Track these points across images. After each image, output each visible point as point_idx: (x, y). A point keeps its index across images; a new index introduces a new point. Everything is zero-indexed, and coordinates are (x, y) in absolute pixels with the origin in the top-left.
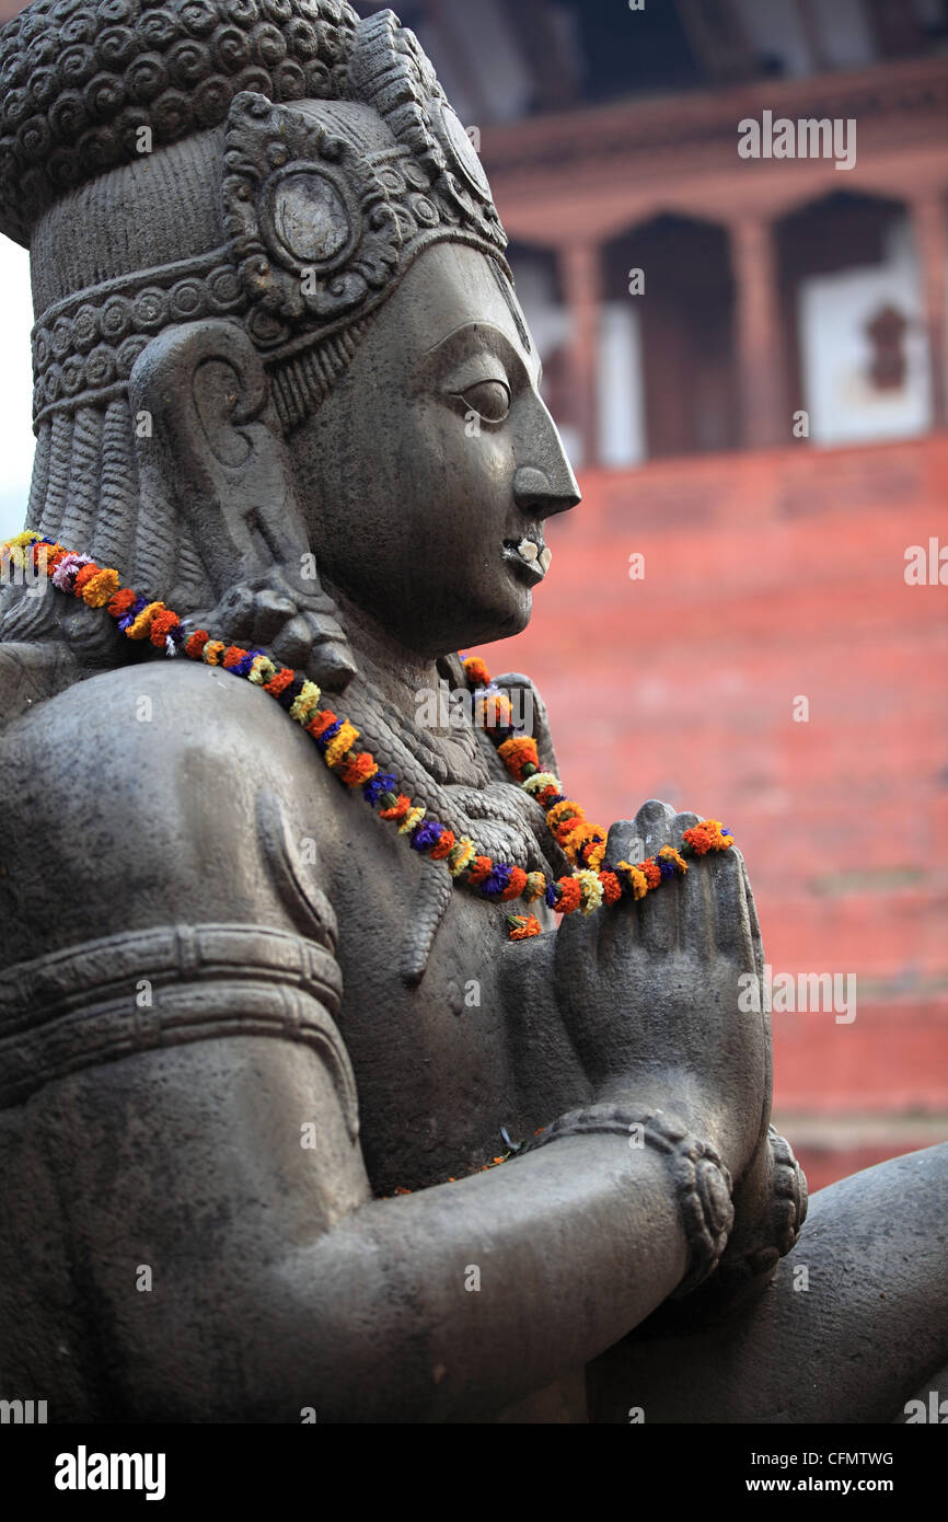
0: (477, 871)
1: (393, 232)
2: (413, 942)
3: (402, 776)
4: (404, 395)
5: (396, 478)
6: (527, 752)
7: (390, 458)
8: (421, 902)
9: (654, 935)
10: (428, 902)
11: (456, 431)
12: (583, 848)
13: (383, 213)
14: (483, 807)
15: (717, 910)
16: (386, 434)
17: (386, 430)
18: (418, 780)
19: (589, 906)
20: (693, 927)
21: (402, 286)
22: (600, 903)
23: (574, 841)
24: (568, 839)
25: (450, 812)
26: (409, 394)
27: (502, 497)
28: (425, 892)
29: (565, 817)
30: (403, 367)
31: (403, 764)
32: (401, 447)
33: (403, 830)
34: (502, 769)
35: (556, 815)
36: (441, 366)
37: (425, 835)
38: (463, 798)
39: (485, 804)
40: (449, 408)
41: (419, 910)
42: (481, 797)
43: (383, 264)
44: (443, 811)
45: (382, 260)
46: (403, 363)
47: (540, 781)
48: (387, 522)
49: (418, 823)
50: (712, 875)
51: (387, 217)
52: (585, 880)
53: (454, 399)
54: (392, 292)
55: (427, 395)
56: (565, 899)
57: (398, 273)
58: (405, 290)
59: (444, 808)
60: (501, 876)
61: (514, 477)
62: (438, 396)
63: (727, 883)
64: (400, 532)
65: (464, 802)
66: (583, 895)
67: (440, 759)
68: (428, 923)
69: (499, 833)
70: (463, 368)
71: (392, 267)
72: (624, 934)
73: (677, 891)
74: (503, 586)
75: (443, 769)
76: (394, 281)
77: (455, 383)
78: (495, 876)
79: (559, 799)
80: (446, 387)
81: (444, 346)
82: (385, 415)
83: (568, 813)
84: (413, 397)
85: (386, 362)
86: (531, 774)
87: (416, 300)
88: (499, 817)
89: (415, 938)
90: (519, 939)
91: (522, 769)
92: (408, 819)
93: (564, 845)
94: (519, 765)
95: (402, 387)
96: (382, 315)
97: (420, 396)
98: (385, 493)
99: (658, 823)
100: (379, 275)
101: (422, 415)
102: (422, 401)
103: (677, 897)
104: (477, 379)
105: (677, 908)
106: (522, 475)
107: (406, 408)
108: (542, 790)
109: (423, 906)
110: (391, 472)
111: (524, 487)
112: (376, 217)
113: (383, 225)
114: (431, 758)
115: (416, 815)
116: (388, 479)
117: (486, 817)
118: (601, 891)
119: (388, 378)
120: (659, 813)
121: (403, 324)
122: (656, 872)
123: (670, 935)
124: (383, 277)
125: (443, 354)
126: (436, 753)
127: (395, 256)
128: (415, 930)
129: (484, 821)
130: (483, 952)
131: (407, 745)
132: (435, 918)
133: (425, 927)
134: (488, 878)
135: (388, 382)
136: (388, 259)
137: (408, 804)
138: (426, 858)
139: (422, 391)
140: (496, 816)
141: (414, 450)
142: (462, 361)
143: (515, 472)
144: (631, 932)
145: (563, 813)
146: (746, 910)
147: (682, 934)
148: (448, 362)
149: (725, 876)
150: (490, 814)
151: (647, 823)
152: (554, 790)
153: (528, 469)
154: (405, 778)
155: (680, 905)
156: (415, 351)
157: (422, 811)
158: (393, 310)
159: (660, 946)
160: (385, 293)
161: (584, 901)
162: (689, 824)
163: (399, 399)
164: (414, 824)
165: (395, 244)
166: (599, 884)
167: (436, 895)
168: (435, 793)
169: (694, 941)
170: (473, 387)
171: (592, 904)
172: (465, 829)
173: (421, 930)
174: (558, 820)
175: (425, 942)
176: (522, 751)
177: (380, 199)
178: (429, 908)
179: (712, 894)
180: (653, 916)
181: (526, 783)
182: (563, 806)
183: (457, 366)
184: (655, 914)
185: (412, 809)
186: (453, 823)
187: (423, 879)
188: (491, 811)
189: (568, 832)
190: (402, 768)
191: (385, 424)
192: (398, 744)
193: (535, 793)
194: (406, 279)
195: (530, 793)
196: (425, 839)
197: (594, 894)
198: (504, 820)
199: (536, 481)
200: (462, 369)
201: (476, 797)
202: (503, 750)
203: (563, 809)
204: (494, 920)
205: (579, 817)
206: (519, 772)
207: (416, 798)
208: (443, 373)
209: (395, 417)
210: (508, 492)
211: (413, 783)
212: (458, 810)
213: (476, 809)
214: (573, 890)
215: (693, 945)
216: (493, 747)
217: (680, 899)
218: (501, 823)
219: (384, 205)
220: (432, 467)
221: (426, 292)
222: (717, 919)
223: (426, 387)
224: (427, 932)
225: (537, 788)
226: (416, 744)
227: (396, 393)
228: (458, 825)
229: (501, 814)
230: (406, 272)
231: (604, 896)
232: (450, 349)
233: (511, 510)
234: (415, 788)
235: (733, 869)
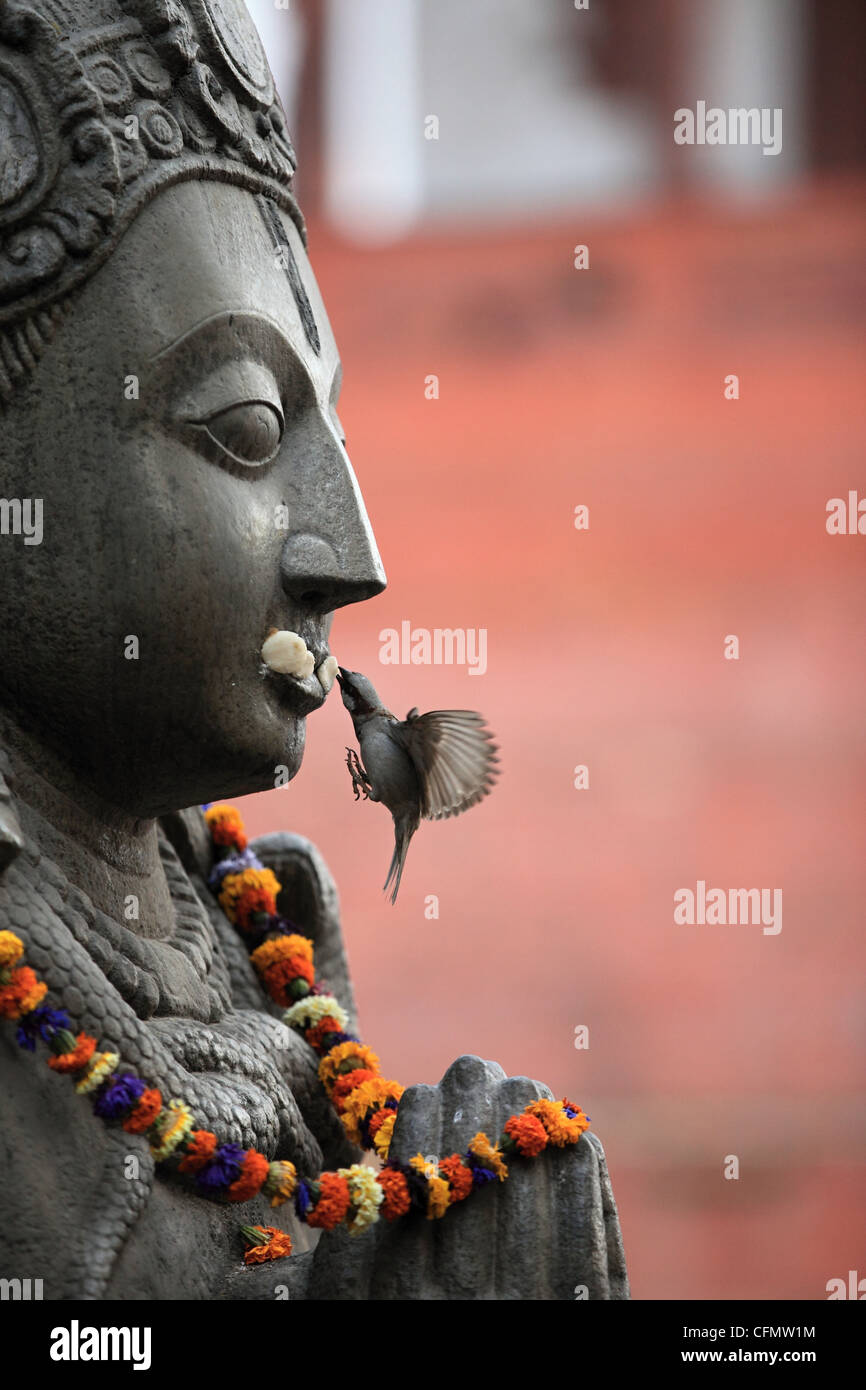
0: (193, 1152)
1: (110, 168)
2: (84, 1265)
3: (84, 1007)
4: (115, 424)
5: (100, 549)
6: (298, 961)
7: (91, 518)
8: (102, 1202)
9: (456, 1267)
10: (112, 1203)
11: (195, 481)
12: (369, 1117)
13: (92, 136)
14: (213, 1053)
15: (556, 1233)
16: (86, 481)
17: (85, 474)
18: (109, 1013)
19: (359, 1221)
20: (516, 1257)
21: (121, 252)
22: (375, 1217)
23: (356, 1104)
24: (349, 1101)
25: (155, 1064)
26: (124, 423)
27: (263, 582)
28: (108, 1188)
29: (346, 1068)
30: (115, 379)
31: (86, 988)
32: (108, 502)
33: (84, 1087)
34: (255, 987)
35: (332, 1064)
36: (174, 379)
37: (119, 1093)
38: (181, 1038)
39: (217, 1048)
40: (185, 443)
41: (98, 1215)
42: (211, 1037)
43: (91, 218)
44: (145, 1062)
45: (91, 211)
46: (116, 374)
47: (312, 1009)
48: (83, 616)
49: (105, 1076)
50: (552, 1177)
51: (100, 143)
52: (356, 1180)
53: (194, 431)
54: (104, 262)
55: (150, 425)
56: (326, 1203)
57: (114, 233)
58: (124, 259)
59: (148, 1058)
60: (229, 1162)
61: (283, 552)
62: (169, 425)
63: (570, 1192)
64: (101, 632)
65: (183, 1045)
66: (352, 1201)
67: (149, 976)
68: (108, 1236)
69: (234, 1094)
70: (212, 382)
71: (105, 223)
72: (412, 1263)
73: (495, 1201)
74: (259, 717)
75: (154, 994)
76: (108, 244)
77: (197, 405)
78: (221, 1162)
79: (342, 1038)
80: (183, 412)
81: (181, 349)
82: (85, 452)
83: (351, 1062)
84: (131, 426)
85: (91, 369)
86: (300, 997)
87: (140, 276)
88: (238, 1070)
89: (88, 1259)
90: (256, 1263)
91: (287, 988)
92: (91, 1070)
93: (342, 1111)
94: (283, 981)
95: (113, 410)
96: (87, 298)
97: (141, 425)
98: (82, 572)
99: (474, 1091)
100: (83, 235)
101: (143, 454)
102: (144, 433)
103: (495, 1210)
104: (230, 400)
105: (495, 1225)
106: (295, 546)
107: (118, 443)
108: (314, 1024)
109: (105, 1208)
110: (92, 540)
111: (299, 565)
112: (82, 142)
113: (94, 156)
114: (134, 974)
115: (105, 1064)
116: (86, 550)
117: (217, 1069)
118: (380, 1198)
119: (93, 395)
120: (477, 1076)
121: (119, 312)
122: (464, 1175)
123: (481, 1268)
124: (92, 239)
125: (178, 361)
126: (144, 967)
127: (111, 204)
128: (88, 1246)
129: (213, 1075)
130: (195, 1281)
131: (97, 957)
132: (121, 1228)
133: (104, 1243)
134: (209, 1165)
135: (92, 402)
136: (100, 210)
137: (92, 1047)
138: (114, 1132)
139: (145, 417)
140: (233, 1067)
141: (128, 509)
142: (211, 371)
143: (286, 542)
144: (423, 1260)
145: (343, 1062)
146: (601, 1234)
147: (500, 1268)
148: (186, 373)
149: (571, 1180)
150: (222, 1064)
151: (458, 1091)
152: (334, 1024)
153: (304, 538)
154: (90, 1010)
155: (498, 1222)
156: (137, 356)
157: (113, 1058)
158: (105, 290)
159: (464, 1284)
160: (92, 263)
161: (353, 1210)
162: (522, 1095)
163: (108, 428)
164: (100, 1079)
165: (111, 187)
166: (378, 1187)
167: (124, 1192)
168: (133, 1033)
169: (517, 1280)
170: (224, 412)
171: (363, 1217)
172: (178, 1089)
173: (97, 1247)
174: (336, 1072)
175: (101, 1265)
176: (289, 960)
177: (90, 114)
178: (113, 1213)
179: (549, 1207)
180: (458, 1237)
181: (290, 1012)
182: (344, 1050)
183: (200, 379)
184: (461, 1235)
185: (99, 1055)
186: (159, 1080)
187: (107, 1167)
188: (226, 1059)
189: (347, 1092)
190: (85, 994)
191: (84, 467)
192: (83, 957)
193: (303, 1028)
194: (125, 242)
195: (295, 1027)
196: (118, 1098)
197: (368, 1202)
198: (246, 1073)
199: (316, 557)
200: (207, 384)
201: (203, 1037)
202: (260, 958)
203: (344, 1056)
204: (219, 1231)
205: (371, 1068)
206: (283, 994)
207: (106, 1040)
208: (177, 389)
209: (102, 457)
210: (272, 573)
211: (101, 1018)
212: (170, 1058)
213: (201, 1055)
214: (338, 1191)
215: (515, 1286)
216: (245, 951)
217: (499, 1213)
218: (240, 1078)
219: (96, 124)
220: (154, 535)
221: (157, 261)
222: (555, 1246)
223: (150, 411)
224: (106, 1250)
225: (308, 1020)
226: (112, 955)
227: (104, 418)
228: (169, 1085)
229: (241, 1064)
230: (126, 230)
231: (383, 1208)
232: (190, 354)
233: (276, 600)
234: (103, 1027)
235: (584, 1169)
